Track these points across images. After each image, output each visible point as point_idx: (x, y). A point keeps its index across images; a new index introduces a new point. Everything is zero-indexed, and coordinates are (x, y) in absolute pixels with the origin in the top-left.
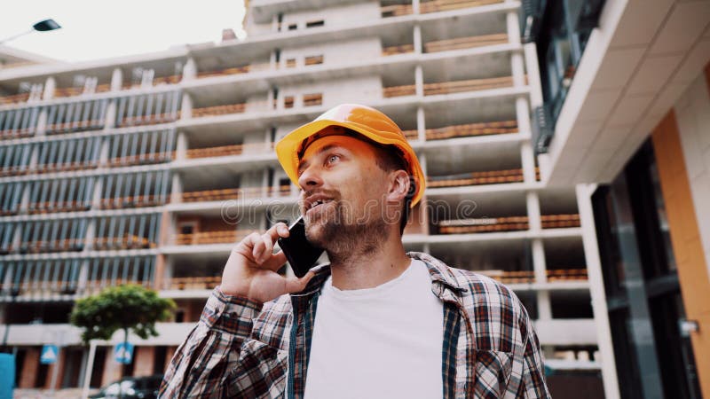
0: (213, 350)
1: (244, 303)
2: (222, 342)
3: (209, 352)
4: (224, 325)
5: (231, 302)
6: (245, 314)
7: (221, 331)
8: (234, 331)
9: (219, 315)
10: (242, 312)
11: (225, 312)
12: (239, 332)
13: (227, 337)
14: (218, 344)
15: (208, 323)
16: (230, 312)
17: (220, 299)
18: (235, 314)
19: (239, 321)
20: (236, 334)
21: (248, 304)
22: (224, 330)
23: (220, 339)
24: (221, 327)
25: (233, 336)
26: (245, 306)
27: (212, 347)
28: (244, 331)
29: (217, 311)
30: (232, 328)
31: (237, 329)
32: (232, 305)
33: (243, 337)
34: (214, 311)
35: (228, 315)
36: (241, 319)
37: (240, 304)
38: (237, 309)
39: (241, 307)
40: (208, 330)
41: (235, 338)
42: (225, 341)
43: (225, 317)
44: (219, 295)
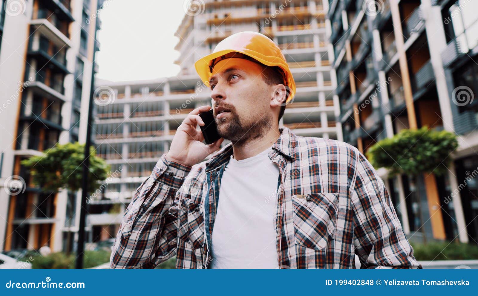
0: (156, 195)
1: (178, 166)
2: (162, 191)
3: (154, 196)
4: (165, 180)
5: (170, 165)
6: (179, 174)
7: (163, 184)
8: (171, 184)
9: (162, 173)
10: (177, 173)
11: (166, 172)
12: (174, 185)
13: (166, 188)
14: (160, 192)
15: (155, 177)
16: (169, 171)
17: (164, 163)
18: (172, 173)
19: (174, 178)
20: (172, 186)
21: (181, 168)
22: (165, 183)
23: (161, 189)
24: (163, 181)
25: (170, 187)
26: (178, 169)
27: (156, 193)
28: (177, 185)
29: (161, 170)
30: (170, 182)
31: (173, 183)
32: (171, 167)
33: (176, 189)
34: (160, 170)
35: (168, 174)
36: (176, 177)
37: (175, 167)
38: (173, 170)
39: (176, 169)
40: (154, 181)
41: (171, 189)
42: (164, 189)
43: (166, 175)
44: (164, 160)
